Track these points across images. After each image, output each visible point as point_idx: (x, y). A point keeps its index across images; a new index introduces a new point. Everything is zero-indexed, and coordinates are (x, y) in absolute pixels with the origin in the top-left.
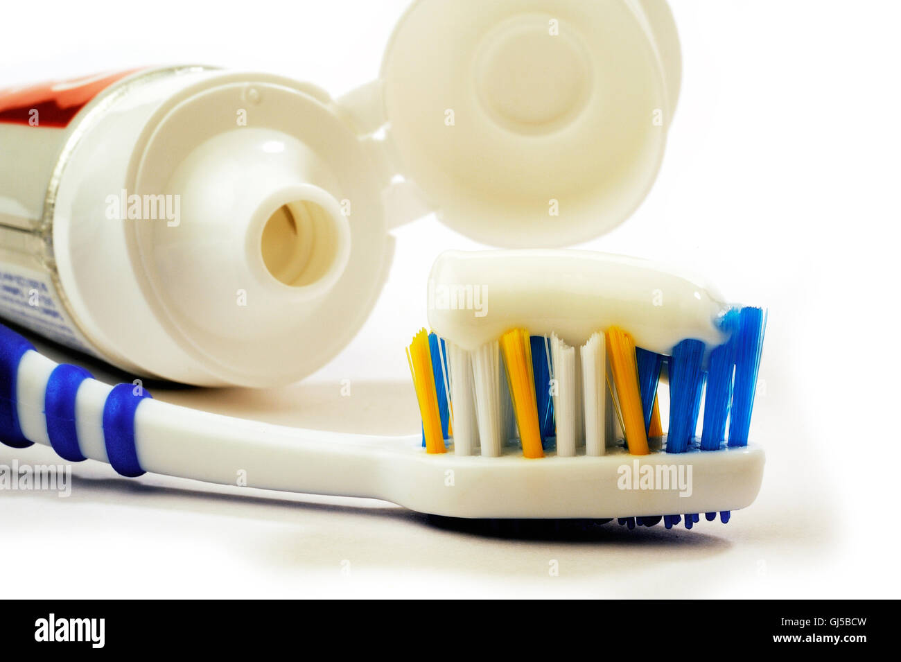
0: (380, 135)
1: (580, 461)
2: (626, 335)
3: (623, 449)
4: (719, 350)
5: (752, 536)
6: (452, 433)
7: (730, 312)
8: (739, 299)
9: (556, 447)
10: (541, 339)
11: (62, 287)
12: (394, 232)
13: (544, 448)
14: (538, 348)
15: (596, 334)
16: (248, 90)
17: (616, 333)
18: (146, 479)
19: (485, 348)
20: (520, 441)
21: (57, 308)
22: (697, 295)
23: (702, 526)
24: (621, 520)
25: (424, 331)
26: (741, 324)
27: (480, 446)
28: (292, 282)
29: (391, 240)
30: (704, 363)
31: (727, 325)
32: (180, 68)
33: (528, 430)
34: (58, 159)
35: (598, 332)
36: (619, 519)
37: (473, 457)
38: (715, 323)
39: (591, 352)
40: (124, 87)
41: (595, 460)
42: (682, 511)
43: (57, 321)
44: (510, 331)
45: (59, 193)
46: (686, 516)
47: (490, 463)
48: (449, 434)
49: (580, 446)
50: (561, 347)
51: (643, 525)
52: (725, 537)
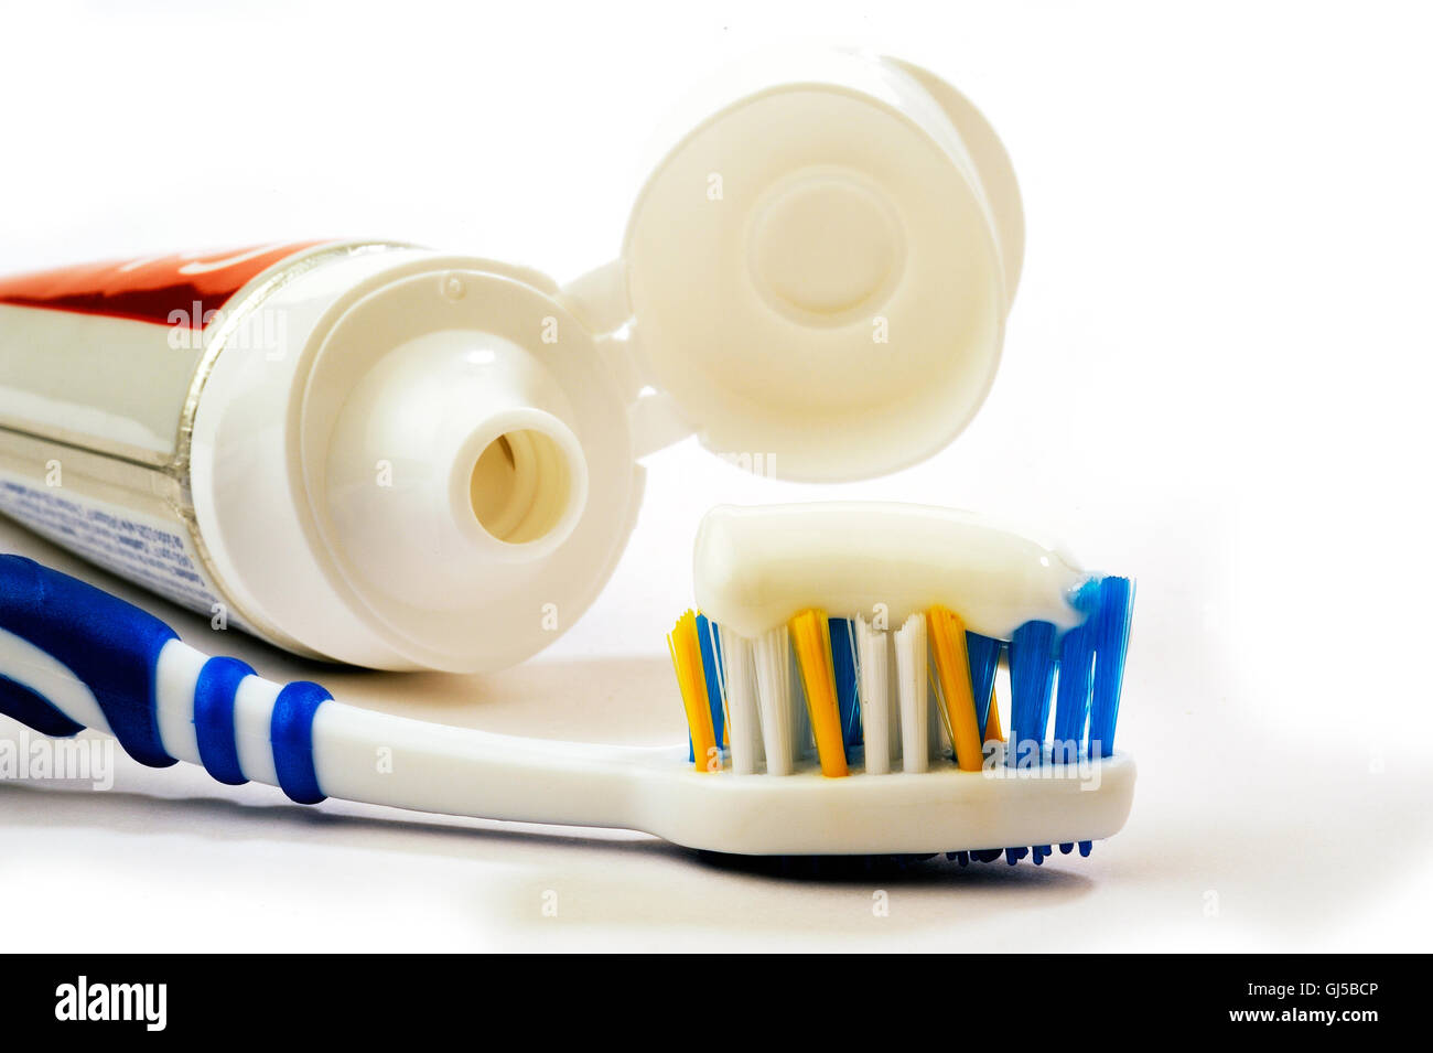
0: (622, 334)
1: (896, 780)
2: (953, 617)
3: (952, 763)
4: (1073, 634)
5: (1122, 873)
6: (728, 741)
7: (1087, 585)
8: (1100, 565)
9: (864, 762)
10: (843, 621)
11: (203, 544)
12: (643, 461)
13: (848, 763)
14: (840, 633)
15: (914, 616)
16: (448, 280)
17: (940, 613)
18: (326, 806)
19: (771, 636)
20: (818, 752)
21: (198, 570)
22: (1045, 562)
23: (1055, 860)
24: (951, 855)
25: (691, 612)
26: (1102, 599)
27: (765, 760)
28: (507, 536)
29: (640, 473)
30: (1055, 651)
31: (1084, 603)
32: (355, 247)
33: (827, 737)
34: (195, 373)
35: (917, 613)
36: (948, 854)
37: (757, 776)
38: (1068, 599)
39: (909, 640)
40: (281, 275)
41: (916, 780)
42: (1029, 841)
43: (195, 585)
44: (801, 613)
45: (197, 418)
46: (1034, 848)
47: (778, 784)
48: (724, 743)
49: (895, 761)
50: (870, 634)
51: (979, 861)
52: (1084, 874)
